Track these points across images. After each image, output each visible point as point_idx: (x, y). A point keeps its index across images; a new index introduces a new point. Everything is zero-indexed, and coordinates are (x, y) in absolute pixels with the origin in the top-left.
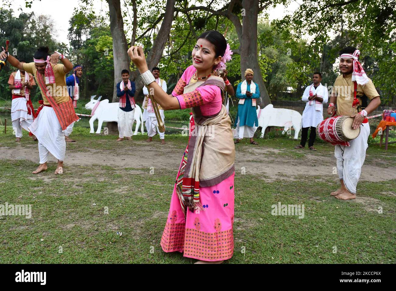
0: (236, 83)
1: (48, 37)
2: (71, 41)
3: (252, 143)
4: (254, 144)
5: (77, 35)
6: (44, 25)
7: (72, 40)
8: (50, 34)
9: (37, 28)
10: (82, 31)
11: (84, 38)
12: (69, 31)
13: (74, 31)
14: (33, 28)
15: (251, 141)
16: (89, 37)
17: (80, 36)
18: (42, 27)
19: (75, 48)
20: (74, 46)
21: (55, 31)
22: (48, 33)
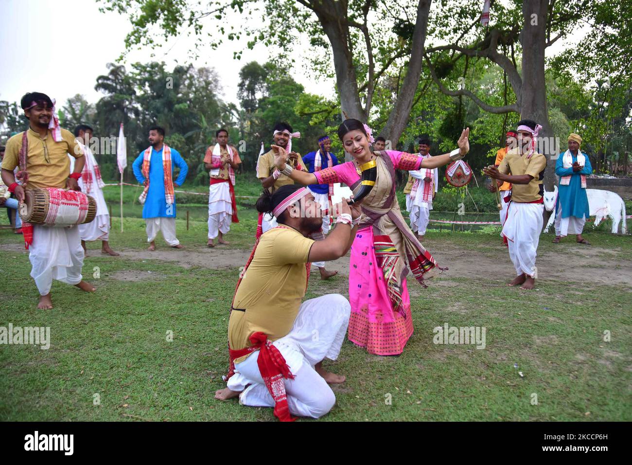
0: (490, 153)
1: (210, 96)
2: (241, 101)
3: (581, 242)
4: (584, 243)
5: (249, 93)
6: (205, 81)
7: (243, 99)
8: (214, 93)
9: (197, 85)
10: (257, 86)
11: (259, 95)
12: (239, 88)
13: (246, 86)
14: (191, 85)
15: (578, 239)
16: (267, 94)
17: (253, 93)
18: (203, 84)
19: (247, 111)
20: (246, 108)
21: (219, 88)
22: (211, 92)
